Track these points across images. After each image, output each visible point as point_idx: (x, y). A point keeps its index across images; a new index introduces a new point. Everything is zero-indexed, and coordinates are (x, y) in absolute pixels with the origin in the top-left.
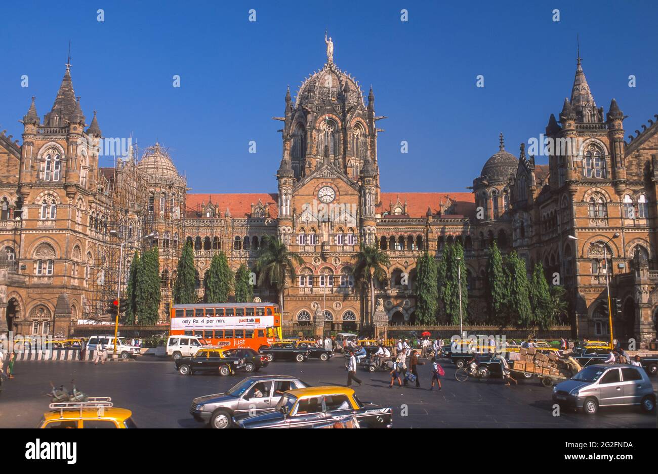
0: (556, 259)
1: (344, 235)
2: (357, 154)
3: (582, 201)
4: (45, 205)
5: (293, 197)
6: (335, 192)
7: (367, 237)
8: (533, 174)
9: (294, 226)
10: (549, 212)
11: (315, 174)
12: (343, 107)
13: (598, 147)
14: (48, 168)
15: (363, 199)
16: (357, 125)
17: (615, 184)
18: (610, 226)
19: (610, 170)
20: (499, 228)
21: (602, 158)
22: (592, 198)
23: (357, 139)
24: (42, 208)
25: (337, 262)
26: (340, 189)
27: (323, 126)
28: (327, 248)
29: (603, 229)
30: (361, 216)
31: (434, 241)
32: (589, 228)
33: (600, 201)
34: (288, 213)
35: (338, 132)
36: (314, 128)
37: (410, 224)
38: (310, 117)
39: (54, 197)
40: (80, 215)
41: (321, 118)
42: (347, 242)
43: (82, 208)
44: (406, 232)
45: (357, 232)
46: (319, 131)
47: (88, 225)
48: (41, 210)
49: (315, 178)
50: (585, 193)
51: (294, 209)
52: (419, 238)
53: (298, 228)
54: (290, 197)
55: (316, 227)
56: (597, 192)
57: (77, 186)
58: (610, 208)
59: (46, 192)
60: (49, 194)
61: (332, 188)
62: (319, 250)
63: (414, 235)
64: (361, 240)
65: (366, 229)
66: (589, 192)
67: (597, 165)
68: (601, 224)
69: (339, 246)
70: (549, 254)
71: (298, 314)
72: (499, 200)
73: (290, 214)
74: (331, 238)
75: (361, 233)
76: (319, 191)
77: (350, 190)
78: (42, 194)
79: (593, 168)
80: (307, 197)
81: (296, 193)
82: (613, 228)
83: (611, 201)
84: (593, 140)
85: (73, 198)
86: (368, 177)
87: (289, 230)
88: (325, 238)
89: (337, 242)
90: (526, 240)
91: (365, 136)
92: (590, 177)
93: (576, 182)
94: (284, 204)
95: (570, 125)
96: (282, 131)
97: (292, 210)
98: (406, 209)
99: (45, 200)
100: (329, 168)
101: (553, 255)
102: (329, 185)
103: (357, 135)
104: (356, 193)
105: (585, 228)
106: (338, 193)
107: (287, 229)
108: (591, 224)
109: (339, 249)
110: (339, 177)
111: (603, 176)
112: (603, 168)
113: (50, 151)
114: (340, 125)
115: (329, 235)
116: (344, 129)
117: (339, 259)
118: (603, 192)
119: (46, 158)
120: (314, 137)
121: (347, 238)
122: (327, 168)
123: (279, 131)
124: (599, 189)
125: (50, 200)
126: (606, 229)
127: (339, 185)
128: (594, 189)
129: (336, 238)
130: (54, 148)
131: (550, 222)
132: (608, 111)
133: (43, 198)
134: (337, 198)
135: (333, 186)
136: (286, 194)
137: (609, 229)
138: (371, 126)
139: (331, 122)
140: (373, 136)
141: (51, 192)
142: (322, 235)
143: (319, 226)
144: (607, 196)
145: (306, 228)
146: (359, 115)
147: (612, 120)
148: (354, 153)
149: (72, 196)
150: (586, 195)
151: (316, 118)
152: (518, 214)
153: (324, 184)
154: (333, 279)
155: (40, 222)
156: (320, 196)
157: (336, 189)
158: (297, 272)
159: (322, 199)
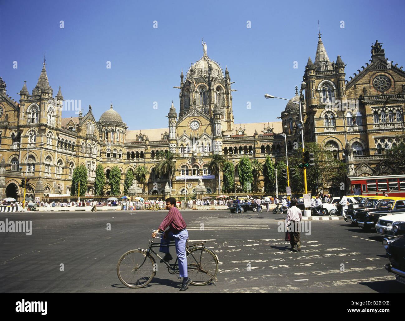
1: (204, 147)
3: (320, 117)
5: (177, 128)
6: (199, 124)
7: (217, 147)
9: (177, 144)
12: (209, 78)
14: (33, 117)
15: (214, 126)
18: (337, 131)
20: (294, 139)
24: (30, 137)
25: (201, 162)
26: (202, 122)
27: (199, 89)
28: (195, 154)
29: (333, 133)
30: (213, 136)
31: (259, 148)
34: (174, 137)
35: (207, 92)
36: (194, 91)
38: (192, 85)
39: (35, 131)
40: (51, 140)
42: (206, 151)
43: (52, 137)
44: (243, 144)
46: (197, 92)
47: (57, 145)
49: (188, 117)
51: (178, 134)
52: (251, 147)
53: (180, 144)
55: (190, 143)
57: (45, 125)
60: (32, 130)
62: (191, 156)
63: (248, 145)
65: (216, 143)
68: (332, 130)
69: (202, 153)
71: (181, 190)
72: (294, 123)
73: (175, 137)
74: (197, 149)
76: (191, 123)
77: (207, 123)
78: (29, 130)
80: (185, 127)
81: (178, 126)
82: (339, 133)
86: (216, 114)
87: (174, 145)
88: (194, 149)
89: (200, 151)
92: (325, 103)
94: (172, 132)
97: (176, 135)
98: (245, 132)
100: (196, 110)
102: (196, 120)
103: (219, 93)
104: (211, 123)
105: (322, 133)
106: (201, 124)
109: (202, 155)
110: (202, 115)
114: (208, 88)
116: (210, 90)
117: (202, 160)
119: (32, 112)
120: (194, 95)
122: (194, 111)
124: (330, 110)
125: (33, 133)
126: (335, 133)
127: (201, 120)
130: (35, 107)
133: (30, 132)
134: (200, 127)
135: (198, 120)
136: (172, 126)
137: (337, 133)
138: (226, 88)
139: (203, 87)
142: (192, 147)
145: (184, 144)
146: (219, 82)
149: (43, 130)
153: (193, 120)
154: (200, 172)
155: (29, 145)
156: (192, 126)
157: (200, 122)
158: (179, 168)
159: (193, 128)
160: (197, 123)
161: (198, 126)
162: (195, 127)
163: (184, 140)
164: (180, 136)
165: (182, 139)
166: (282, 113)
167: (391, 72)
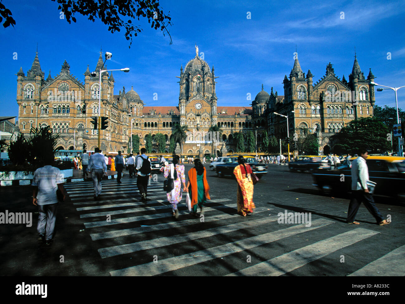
1: (205, 121)
4: (94, 108)
5: (186, 107)
6: (202, 105)
7: (214, 122)
8: (277, 99)
9: (186, 118)
11: (194, 98)
12: (203, 73)
13: (303, 88)
14: (95, 94)
15: (212, 108)
16: (208, 80)
17: (309, 101)
18: (307, 117)
19: (307, 96)
20: (262, 119)
21: (304, 92)
22: (301, 107)
23: (208, 85)
26: (204, 104)
27: (195, 80)
28: (199, 126)
29: (304, 118)
30: (211, 114)
31: (238, 124)
32: (299, 118)
33: (303, 108)
34: (184, 113)
35: (201, 82)
36: (192, 81)
37: (229, 118)
38: (190, 76)
39: (98, 105)
40: (108, 112)
41: (195, 77)
42: (206, 124)
43: (108, 110)
44: (227, 121)
45: (210, 120)
46: (194, 82)
47: (111, 116)
48: (93, 110)
49: (194, 99)
50: (298, 105)
51: (186, 111)
52: (232, 123)
53: (188, 119)
54: (184, 107)
55: (195, 118)
56: (302, 104)
57: (107, 101)
58: (307, 110)
59: (95, 103)
60: (96, 104)
61: (200, 104)
62: (196, 127)
63: (230, 122)
64: (212, 123)
65: (213, 119)
66: (300, 104)
67: (303, 94)
68: (304, 116)
70: (282, 128)
71: (188, 151)
72: (262, 109)
74: (200, 122)
75: (212, 121)
76: (196, 105)
77: (207, 104)
78: (93, 104)
79: (301, 96)
80: (191, 107)
81: (187, 105)
82: (308, 118)
83: (307, 108)
84: (302, 85)
85: (106, 105)
86: (214, 99)
88: (198, 122)
89: (202, 124)
91: (211, 84)
92: (300, 99)
93: (295, 101)
94: (183, 110)
95: (294, 79)
98: (227, 112)
99: (94, 106)
100: (199, 96)
101: (284, 128)
104: (210, 105)
105: (298, 118)
106: (203, 106)
107: (184, 119)
108: (300, 116)
109: (203, 126)
110: (203, 99)
111: (305, 99)
112: (305, 96)
113: (96, 86)
114: (202, 80)
115: (200, 121)
116: (204, 81)
118: (305, 104)
119: (94, 89)
120: (192, 84)
121: (206, 122)
122: (198, 96)
125: (96, 106)
126: (305, 118)
127: (203, 103)
128: (301, 103)
129: (202, 122)
130: (97, 85)
132: (307, 74)
133: (93, 105)
135: (201, 103)
136: (183, 106)
137: (307, 118)
138: (213, 81)
139: (199, 79)
140: (214, 85)
141: (97, 103)
142: (197, 121)
143: (196, 118)
144: (306, 106)
145: (191, 118)
146: (209, 76)
147: (309, 77)
149: (105, 104)
150: (299, 106)
151: (192, 77)
152: (270, 114)
153: (198, 102)
155: (93, 114)
156: (196, 107)
162: (198, 107)
163: (191, 116)
164: (188, 112)
165: (189, 115)
167: (337, 83)
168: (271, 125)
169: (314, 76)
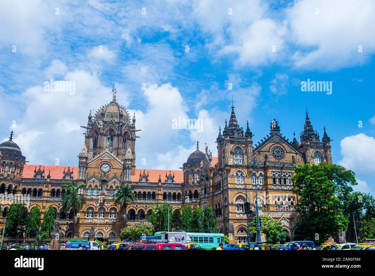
0: (220, 205)
2: (125, 148)
3: (233, 175)
5: (87, 168)
6: (110, 167)
10: (218, 181)
11: (100, 157)
12: (119, 124)
13: (240, 149)
15: (125, 171)
16: (126, 133)
17: (248, 167)
19: (246, 161)
20: (195, 189)
21: (242, 154)
22: (237, 174)
26: (113, 165)
27: (107, 132)
29: (242, 189)
30: (123, 179)
31: (162, 195)
33: (241, 176)
35: (115, 136)
36: (103, 133)
37: (149, 186)
41: (107, 128)
44: (147, 190)
46: (105, 135)
49: (100, 159)
51: (87, 175)
52: (154, 193)
53: (88, 185)
54: (85, 169)
55: (98, 185)
62: (99, 197)
63: (152, 191)
66: (236, 171)
68: (241, 187)
70: (217, 202)
71: (84, 233)
72: (195, 174)
73: (85, 178)
74: (106, 191)
76: (101, 166)
77: (118, 166)
80: (95, 169)
82: (247, 189)
84: (238, 145)
88: (103, 191)
89: (109, 194)
90: (207, 195)
92: (237, 164)
93: (230, 165)
94: (82, 172)
95: (227, 138)
96: (85, 134)
102: (107, 162)
103: (125, 138)
104: (121, 168)
105: (234, 189)
106: (112, 167)
108: (237, 187)
109: (110, 198)
110: (113, 159)
111: (243, 163)
112: (243, 160)
114: (117, 132)
116: (119, 135)
117: (109, 203)
121: (115, 191)
122: (106, 154)
123: (84, 134)
124: (240, 170)
126: (244, 189)
128: (238, 169)
129: (109, 191)
131: (218, 186)
134: (111, 170)
135: (109, 163)
136: (83, 167)
139: (112, 131)
140: (134, 140)
142: (102, 189)
143: (100, 185)
144: (244, 173)
145: (92, 185)
147: (248, 136)
148: (123, 148)
151: (104, 128)
153: (105, 162)
154: (105, 214)
156: (102, 169)
157: (111, 165)
158: (85, 209)
159: (103, 170)
160: (108, 166)
161: (109, 169)
162: (105, 169)
163: (94, 181)
164: (89, 177)
165: (91, 180)
166: (184, 165)
167: (284, 144)
168: (204, 198)
169: (254, 135)
